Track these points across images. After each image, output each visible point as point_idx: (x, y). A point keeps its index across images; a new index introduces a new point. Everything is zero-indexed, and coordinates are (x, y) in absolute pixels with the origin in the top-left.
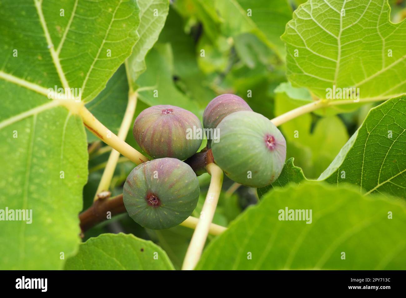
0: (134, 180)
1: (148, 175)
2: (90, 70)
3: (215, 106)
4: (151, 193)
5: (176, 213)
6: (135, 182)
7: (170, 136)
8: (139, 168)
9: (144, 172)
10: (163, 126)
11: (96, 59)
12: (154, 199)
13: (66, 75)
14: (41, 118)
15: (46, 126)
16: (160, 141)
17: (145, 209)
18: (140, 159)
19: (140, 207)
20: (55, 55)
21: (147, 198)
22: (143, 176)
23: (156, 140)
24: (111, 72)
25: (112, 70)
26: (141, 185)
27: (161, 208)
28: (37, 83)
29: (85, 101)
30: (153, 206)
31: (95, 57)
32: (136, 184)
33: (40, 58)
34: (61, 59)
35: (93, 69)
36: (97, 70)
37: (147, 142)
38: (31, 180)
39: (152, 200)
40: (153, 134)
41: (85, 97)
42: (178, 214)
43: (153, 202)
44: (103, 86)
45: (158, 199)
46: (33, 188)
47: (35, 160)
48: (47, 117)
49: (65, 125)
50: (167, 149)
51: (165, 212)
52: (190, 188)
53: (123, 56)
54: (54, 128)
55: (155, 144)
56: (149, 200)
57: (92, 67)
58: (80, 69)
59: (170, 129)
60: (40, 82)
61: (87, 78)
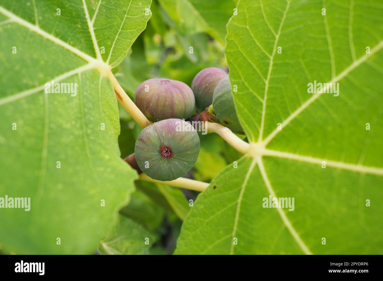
0: (147, 137)
1: (160, 132)
2: (116, 39)
3: (204, 76)
4: (164, 146)
5: (185, 163)
6: (148, 139)
7: (173, 100)
8: (150, 128)
9: (155, 129)
10: (166, 92)
11: (120, 31)
12: (167, 152)
13: (98, 42)
14: (84, 77)
15: (88, 83)
16: (164, 105)
17: (159, 161)
18: (147, 122)
19: (156, 160)
20: (91, 24)
21: (161, 151)
22: (156, 133)
23: (161, 104)
24: (131, 42)
25: (132, 41)
26: (155, 140)
27: (173, 159)
28: (77, 48)
29: (112, 66)
30: (166, 158)
31: (119, 29)
32: (150, 140)
33: (79, 26)
34: (95, 28)
35: (117, 39)
36: (120, 39)
37: (152, 106)
38: (86, 124)
39: (165, 153)
40: (158, 99)
41: (112, 63)
42: (186, 163)
43: (166, 155)
44: (125, 54)
45: (171, 151)
46: (89, 131)
47: (86, 110)
48: (88, 76)
49: (100, 85)
50: (171, 111)
51: (176, 162)
52: (195, 140)
53: (139, 29)
54: (93, 86)
55: (160, 108)
56: (163, 153)
57: (117, 37)
58: (108, 38)
59: (172, 94)
60: (79, 47)
61: (113, 46)
